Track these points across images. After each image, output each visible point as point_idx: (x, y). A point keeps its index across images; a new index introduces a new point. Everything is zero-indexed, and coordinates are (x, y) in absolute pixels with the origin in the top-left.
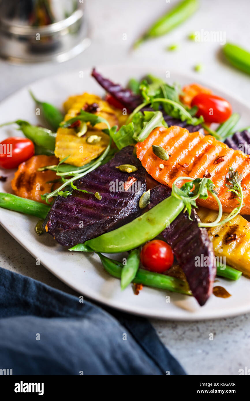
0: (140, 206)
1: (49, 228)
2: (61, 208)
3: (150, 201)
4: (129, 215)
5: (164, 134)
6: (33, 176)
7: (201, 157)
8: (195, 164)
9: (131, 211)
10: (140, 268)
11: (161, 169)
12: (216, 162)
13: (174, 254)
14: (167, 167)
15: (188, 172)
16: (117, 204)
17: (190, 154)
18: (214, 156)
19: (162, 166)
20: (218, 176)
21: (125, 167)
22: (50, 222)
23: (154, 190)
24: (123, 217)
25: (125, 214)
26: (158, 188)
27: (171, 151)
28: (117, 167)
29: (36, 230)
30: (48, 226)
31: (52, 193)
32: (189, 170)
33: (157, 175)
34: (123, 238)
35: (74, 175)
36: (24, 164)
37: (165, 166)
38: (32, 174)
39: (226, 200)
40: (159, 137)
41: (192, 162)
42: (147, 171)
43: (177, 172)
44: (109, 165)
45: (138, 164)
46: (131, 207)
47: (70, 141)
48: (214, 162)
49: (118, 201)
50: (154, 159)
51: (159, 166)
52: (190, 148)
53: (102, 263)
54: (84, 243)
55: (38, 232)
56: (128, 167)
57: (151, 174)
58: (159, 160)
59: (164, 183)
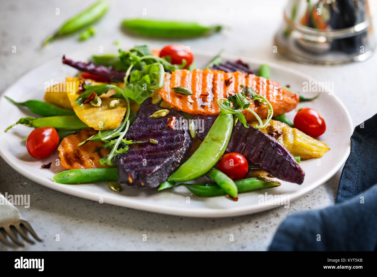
0: (193, 137)
1: (132, 179)
2: (130, 161)
5: (173, 78)
7: (214, 85)
8: (214, 91)
11: (191, 103)
12: (228, 85)
14: (194, 100)
16: (175, 141)
17: (204, 85)
18: (221, 81)
19: (190, 100)
21: (159, 113)
24: (187, 148)
28: (151, 116)
29: (113, 189)
31: (110, 154)
35: (119, 135)
36: (60, 146)
40: (171, 81)
42: (181, 108)
45: (167, 106)
46: (188, 139)
49: (174, 138)
50: (180, 98)
51: (188, 102)
53: (190, 190)
54: (167, 180)
55: (116, 190)
56: (161, 112)
57: (186, 110)
58: (184, 97)
59: (200, 113)
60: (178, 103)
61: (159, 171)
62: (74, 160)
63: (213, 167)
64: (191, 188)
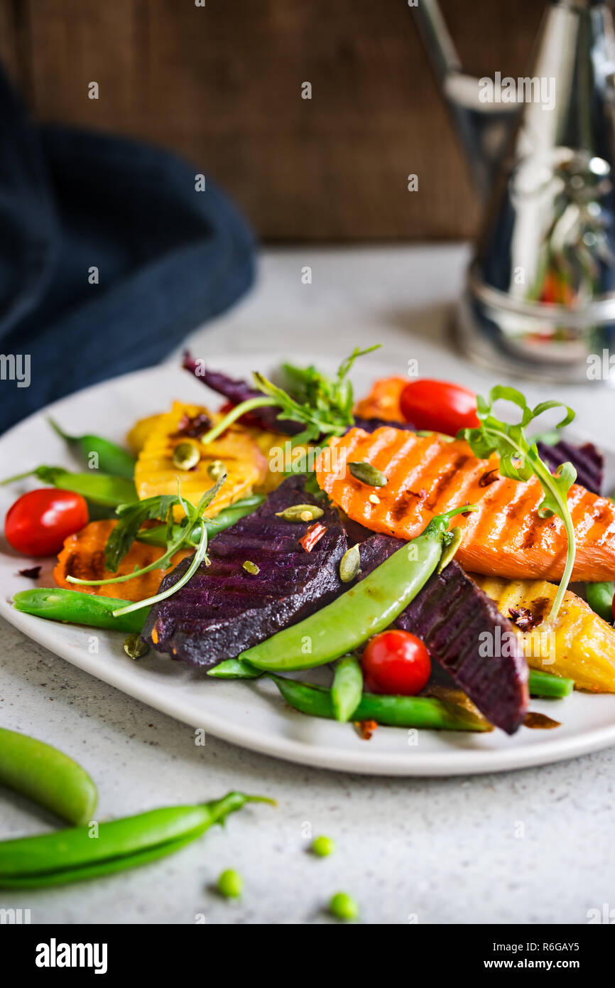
0: (342, 578)
1: (159, 635)
3: (361, 567)
4: (323, 595)
5: (366, 444)
6: (99, 555)
7: (451, 477)
8: (441, 489)
9: (326, 588)
10: (364, 691)
11: (374, 505)
12: (483, 484)
13: (431, 656)
14: (384, 500)
15: (429, 505)
16: (296, 576)
17: (427, 474)
18: (475, 474)
19: (374, 498)
20: (492, 507)
21: (297, 510)
22: (161, 623)
23: (365, 547)
24: (311, 598)
25: (314, 592)
26: (373, 540)
27: (388, 470)
28: (279, 514)
29: (127, 651)
30: (158, 629)
32: (431, 503)
33: (367, 515)
34: (322, 633)
36: (74, 537)
37: (381, 498)
38: (95, 553)
39: (518, 548)
40: (355, 449)
41: (433, 488)
42: (346, 511)
43: (408, 507)
44: (260, 515)
45: (323, 501)
46: (325, 578)
47: (168, 481)
48: (480, 483)
49: (296, 570)
50: (356, 489)
51: (369, 500)
52: (425, 463)
53: (282, 691)
54: (236, 658)
55: (131, 655)
56: (302, 510)
57: (356, 517)
58: (367, 488)
59: (385, 531)
60: (345, 499)
61: (222, 631)
62: (83, 571)
63: (348, 653)
64: (284, 687)
